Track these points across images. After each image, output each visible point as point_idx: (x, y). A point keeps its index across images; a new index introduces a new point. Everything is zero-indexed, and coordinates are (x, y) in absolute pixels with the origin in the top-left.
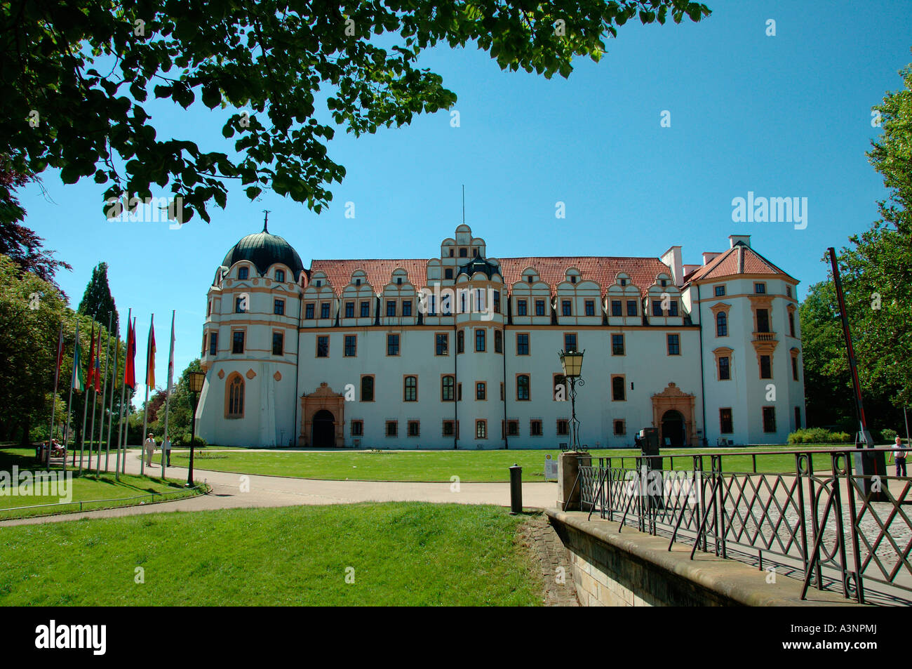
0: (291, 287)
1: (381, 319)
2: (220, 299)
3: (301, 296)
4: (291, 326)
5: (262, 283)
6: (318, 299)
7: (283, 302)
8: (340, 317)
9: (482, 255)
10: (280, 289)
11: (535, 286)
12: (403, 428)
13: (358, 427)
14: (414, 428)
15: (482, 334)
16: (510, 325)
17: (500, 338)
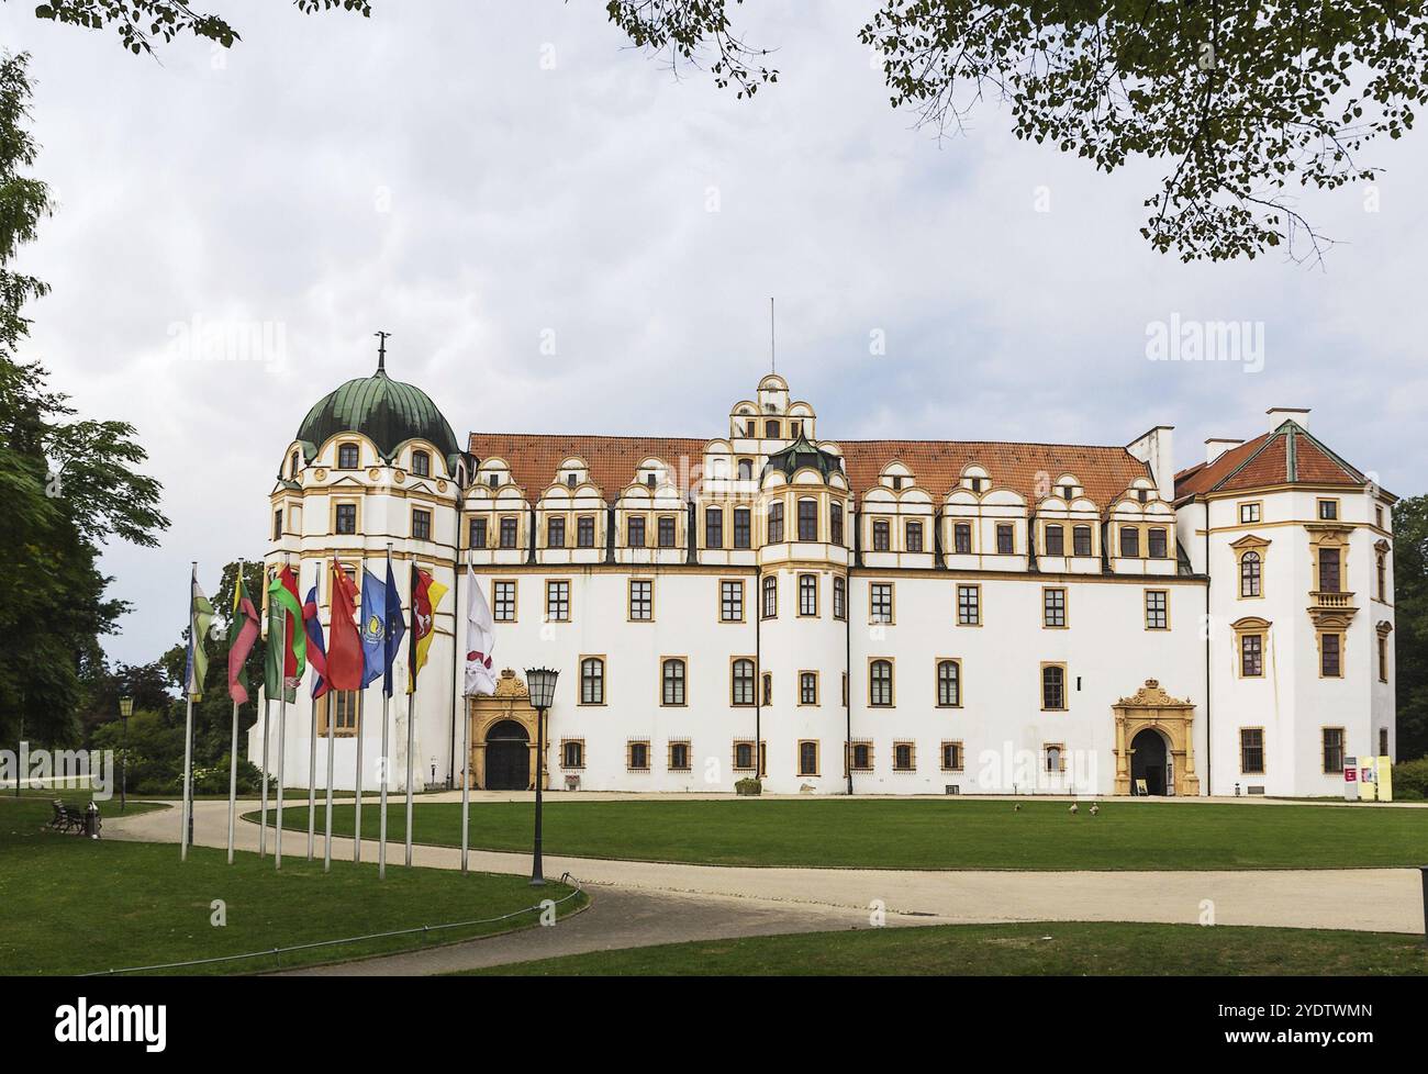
0: (442, 484)
1: (617, 552)
2: (300, 506)
4: (442, 561)
5: (386, 477)
6: (494, 509)
7: (429, 513)
8: (537, 546)
9: (808, 435)
10: (422, 489)
11: (905, 498)
12: (659, 756)
13: (574, 753)
14: (680, 756)
15: (811, 583)
16: (859, 567)
17: (843, 591)
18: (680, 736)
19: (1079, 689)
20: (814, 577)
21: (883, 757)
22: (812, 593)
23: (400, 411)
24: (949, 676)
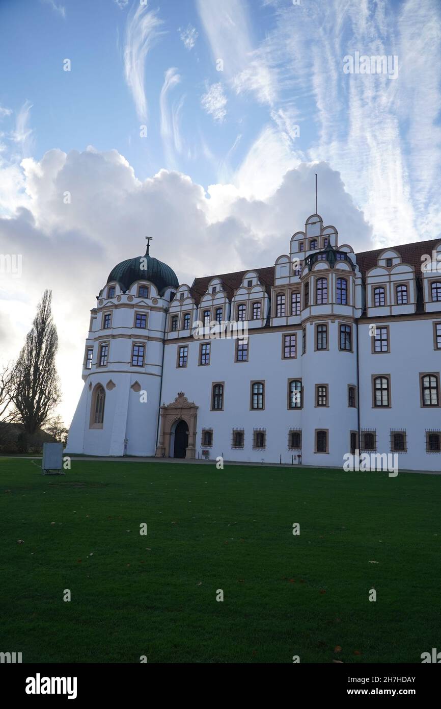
0: (155, 301)
3: (166, 311)
4: (154, 339)
5: (124, 299)
6: (181, 311)
7: (146, 315)
9: (333, 244)
10: (142, 304)
11: (395, 271)
12: (249, 439)
13: (208, 437)
14: (260, 439)
15: (324, 329)
16: (365, 318)
17: (350, 334)
18: (260, 427)
20: (326, 325)
22: (324, 335)
24: (428, 385)
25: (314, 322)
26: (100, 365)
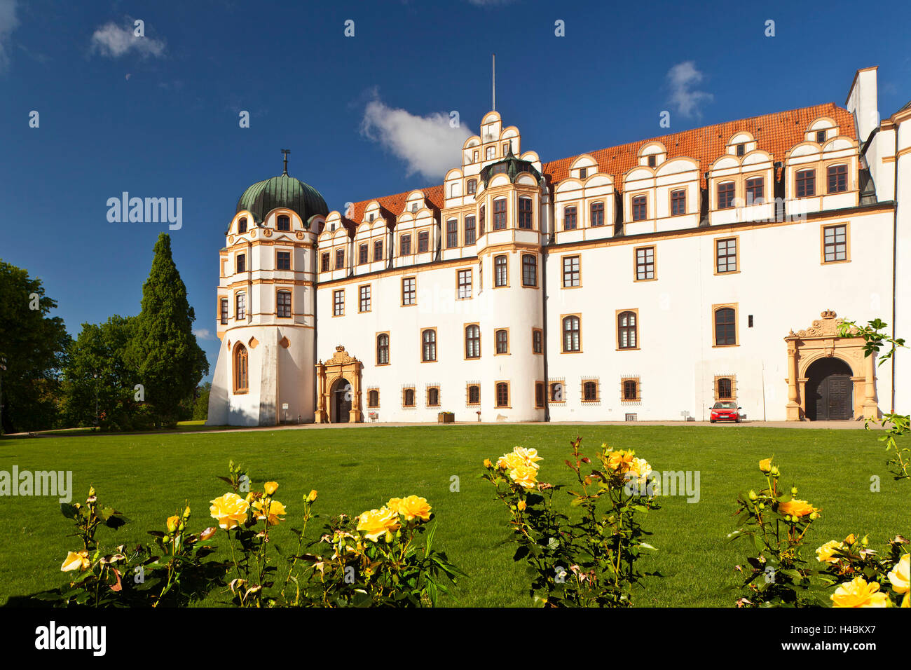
0: (299, 235)
1: (394, 260)
2: (227, 261)
3: (314, 246)
6: (333, 247)
7: (287, 254)
8: (354, 264)
9: (514, 151)
10: (284, 239)
12: (421, 397)
13: (374, 396)
14: (433, 396)
15: (504, 262)
16: (553, 245)
17: (535, 265)
18: (433, 383)
19: (751, 325)
20: (506, 257)
21: (573, 392)
22: (504, 269)
23: (273, 193)
24: (627, 324)
25: (492, 253)
26: (237, 319)
